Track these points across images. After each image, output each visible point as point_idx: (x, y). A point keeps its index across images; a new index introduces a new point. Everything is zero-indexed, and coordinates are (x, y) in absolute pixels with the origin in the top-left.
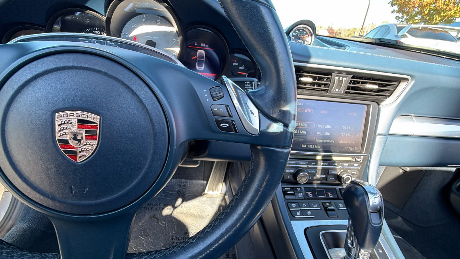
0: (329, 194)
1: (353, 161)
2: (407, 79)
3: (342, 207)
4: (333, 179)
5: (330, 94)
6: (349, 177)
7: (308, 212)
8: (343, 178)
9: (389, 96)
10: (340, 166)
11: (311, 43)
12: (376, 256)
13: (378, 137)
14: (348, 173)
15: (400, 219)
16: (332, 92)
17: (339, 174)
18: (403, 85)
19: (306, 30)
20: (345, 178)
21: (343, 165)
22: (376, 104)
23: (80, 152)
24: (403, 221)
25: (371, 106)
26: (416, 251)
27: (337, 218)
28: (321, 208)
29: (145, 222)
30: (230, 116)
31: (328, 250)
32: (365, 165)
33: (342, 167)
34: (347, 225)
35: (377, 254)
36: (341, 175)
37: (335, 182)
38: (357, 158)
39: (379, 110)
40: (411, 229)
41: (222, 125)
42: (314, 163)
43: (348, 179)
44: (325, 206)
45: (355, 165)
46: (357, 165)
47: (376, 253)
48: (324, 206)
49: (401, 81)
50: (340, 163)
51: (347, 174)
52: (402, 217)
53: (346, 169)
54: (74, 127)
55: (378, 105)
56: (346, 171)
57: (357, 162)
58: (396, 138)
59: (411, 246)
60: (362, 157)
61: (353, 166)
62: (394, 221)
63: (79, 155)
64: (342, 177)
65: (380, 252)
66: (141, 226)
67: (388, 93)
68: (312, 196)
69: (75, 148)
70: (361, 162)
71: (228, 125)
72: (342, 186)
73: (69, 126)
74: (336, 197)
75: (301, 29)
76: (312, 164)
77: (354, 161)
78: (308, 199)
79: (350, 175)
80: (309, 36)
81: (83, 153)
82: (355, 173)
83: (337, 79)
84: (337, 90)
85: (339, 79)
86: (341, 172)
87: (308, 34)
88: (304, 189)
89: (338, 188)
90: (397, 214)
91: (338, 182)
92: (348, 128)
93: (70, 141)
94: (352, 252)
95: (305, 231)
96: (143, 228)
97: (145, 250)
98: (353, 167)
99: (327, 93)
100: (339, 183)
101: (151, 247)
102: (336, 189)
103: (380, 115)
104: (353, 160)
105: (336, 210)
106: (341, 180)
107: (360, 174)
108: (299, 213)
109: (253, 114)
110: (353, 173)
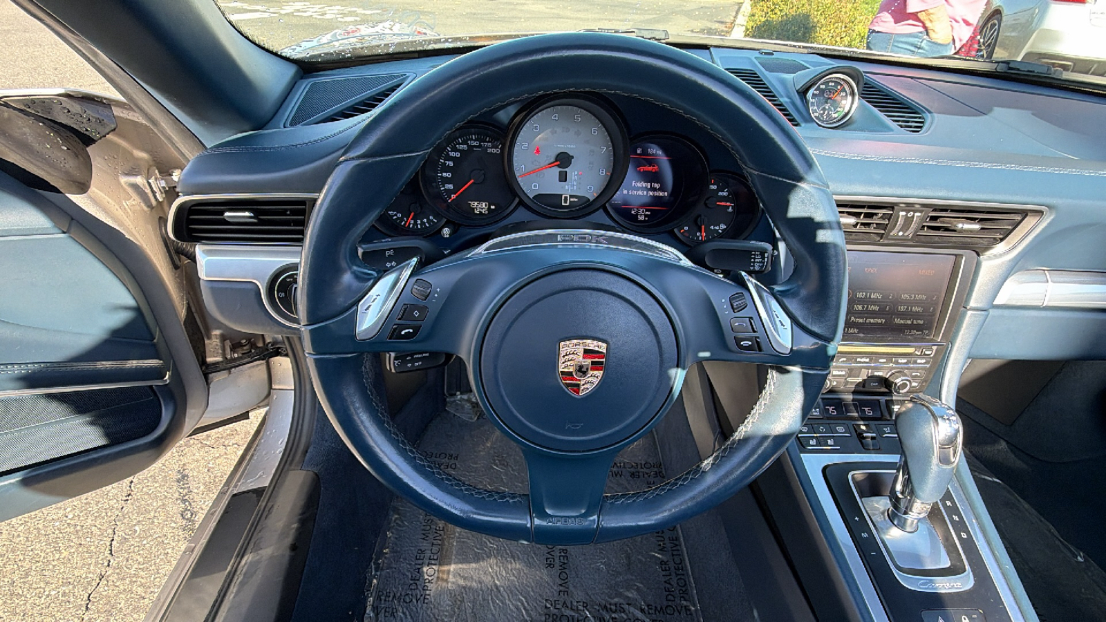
0: (866, 409)
1: (917, 355)
2: (1041, 212)
3: (889, 433)
4: (877, 384)
5: (886, 242)
6: (908, 383)
7: (829, 441)
8: (896, 384)
9: (1002, 240)
10: (892, 362)
11: (850, 109)
12: (941, 510)
13: (969, 313)
14: (906, 375)
15: (1003, 445)
16: (890, 237)
17: (887, 377)
18: (1030, 221)
19: (842, 83)
20: (898, 385)
21: (897, 363)
22: (975, 254)
23: (583, 385)
24: (1009, 450)
25: (964, 258)
26: (1027, 506)
27: (878, 451)
28: (851, 434)
29: (496, 440)
30: (754, 331)
31: (861, 498)
32: (939, 360)
33: (894, 365)
34: (897, 463)
35: (942, 508)
36: (891, 379)
37: (878, 390)
38: (924, 350)
39: (978, 265)
40: (1024, 466)
41: (742, 343)
42: (845, 359)
43: (904, 386)
44: (859, 431)
45: (919, 361)
46: (924, 361)
47: (941, 506)
48: (856, 431)
49: (1029, 214)
50: (892, 358)
51: (904, 378)
52: (1008, 442)
53: (902, 368)
54: (580, 358)
55: (978, 255)
56: (901, 372)
57: (923, 355)
58: (1006, 312)
59: (1019, 498)
60: (935, 348)
61: (915, 362)
62: (989, 449)
63: (582, 388)
64: (893, 382)
65: (948, 505)
66: (491, 447)
67: (1000, 234)
68: (836, 413)
69: (580, 380)
70: (932, 356)
71: (750, 343)
72: (892, 396)
73: (574, 356)
74: (878, 415)
75: (832, 82)
76: (840, 360)
77: (919, 354)
78: (828, 418)
79: (909, 379)
80: (846, 95)
81: (586, 386)
82: (919, 374)
83: (902, 216)
84: (901, 234)
85: (907, 215)
86: (893, 374)
87: (846, 92)
88: (823, 402)
89: (883, 399)
90: (998, 436)
91: (884, 390)
92: (915, 297)
93: (574, 374)
94: (902, 504)
95: (824, 470)
96: (496, 451)
97: (507, 488)
98: (915, 366)
99: (881, 239)
100: (887, 390)
101: (516, 483)
102: (879, 402)
103: (978, 274)
104: (916, 352)
105: (878, 439)
106: (891, 386)
107: (927, 376)
108: (813, 442)
109: (784, 326)
110: (914, 374)
